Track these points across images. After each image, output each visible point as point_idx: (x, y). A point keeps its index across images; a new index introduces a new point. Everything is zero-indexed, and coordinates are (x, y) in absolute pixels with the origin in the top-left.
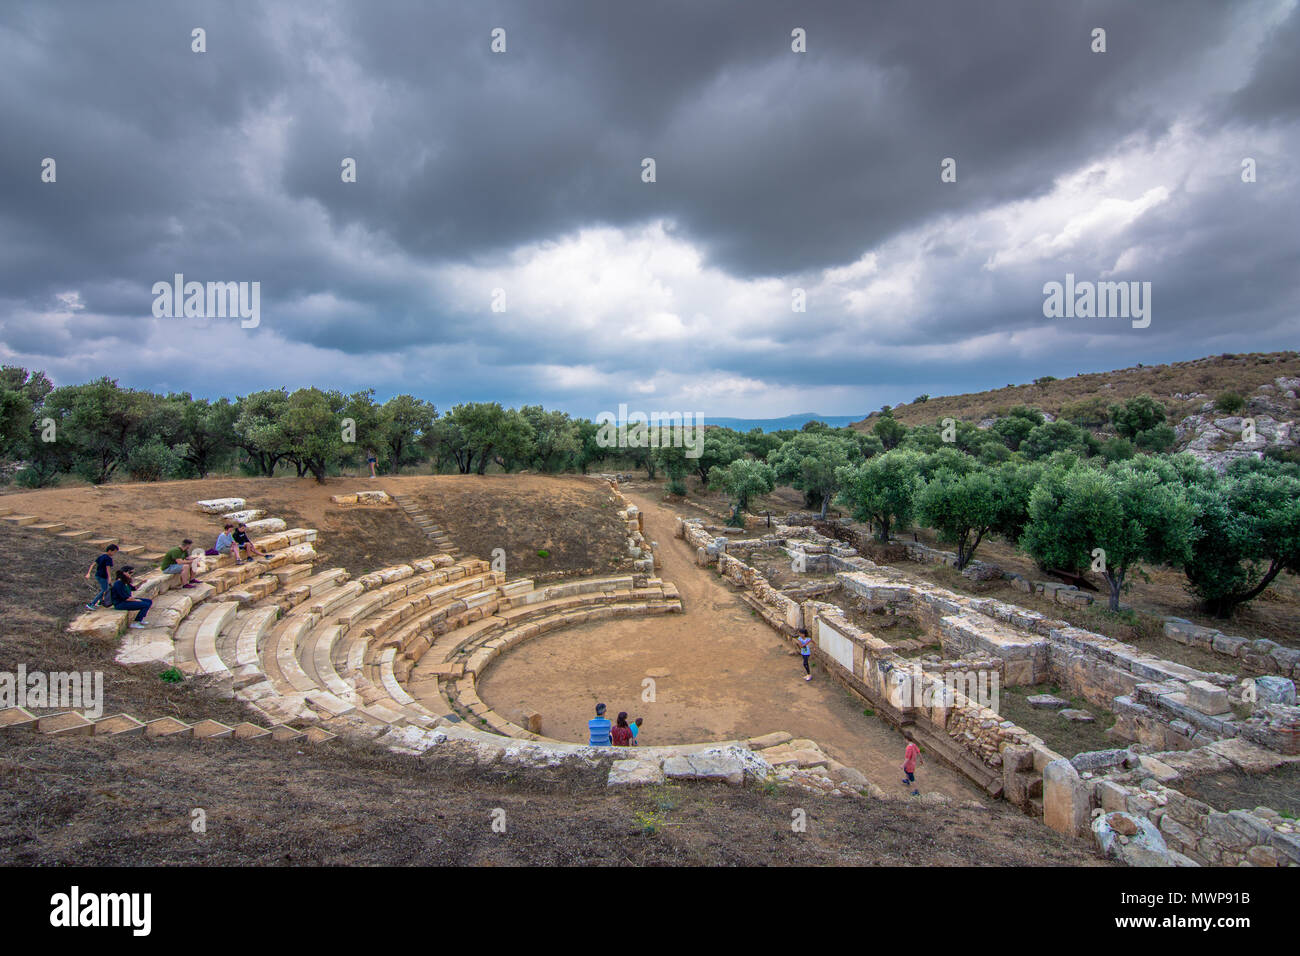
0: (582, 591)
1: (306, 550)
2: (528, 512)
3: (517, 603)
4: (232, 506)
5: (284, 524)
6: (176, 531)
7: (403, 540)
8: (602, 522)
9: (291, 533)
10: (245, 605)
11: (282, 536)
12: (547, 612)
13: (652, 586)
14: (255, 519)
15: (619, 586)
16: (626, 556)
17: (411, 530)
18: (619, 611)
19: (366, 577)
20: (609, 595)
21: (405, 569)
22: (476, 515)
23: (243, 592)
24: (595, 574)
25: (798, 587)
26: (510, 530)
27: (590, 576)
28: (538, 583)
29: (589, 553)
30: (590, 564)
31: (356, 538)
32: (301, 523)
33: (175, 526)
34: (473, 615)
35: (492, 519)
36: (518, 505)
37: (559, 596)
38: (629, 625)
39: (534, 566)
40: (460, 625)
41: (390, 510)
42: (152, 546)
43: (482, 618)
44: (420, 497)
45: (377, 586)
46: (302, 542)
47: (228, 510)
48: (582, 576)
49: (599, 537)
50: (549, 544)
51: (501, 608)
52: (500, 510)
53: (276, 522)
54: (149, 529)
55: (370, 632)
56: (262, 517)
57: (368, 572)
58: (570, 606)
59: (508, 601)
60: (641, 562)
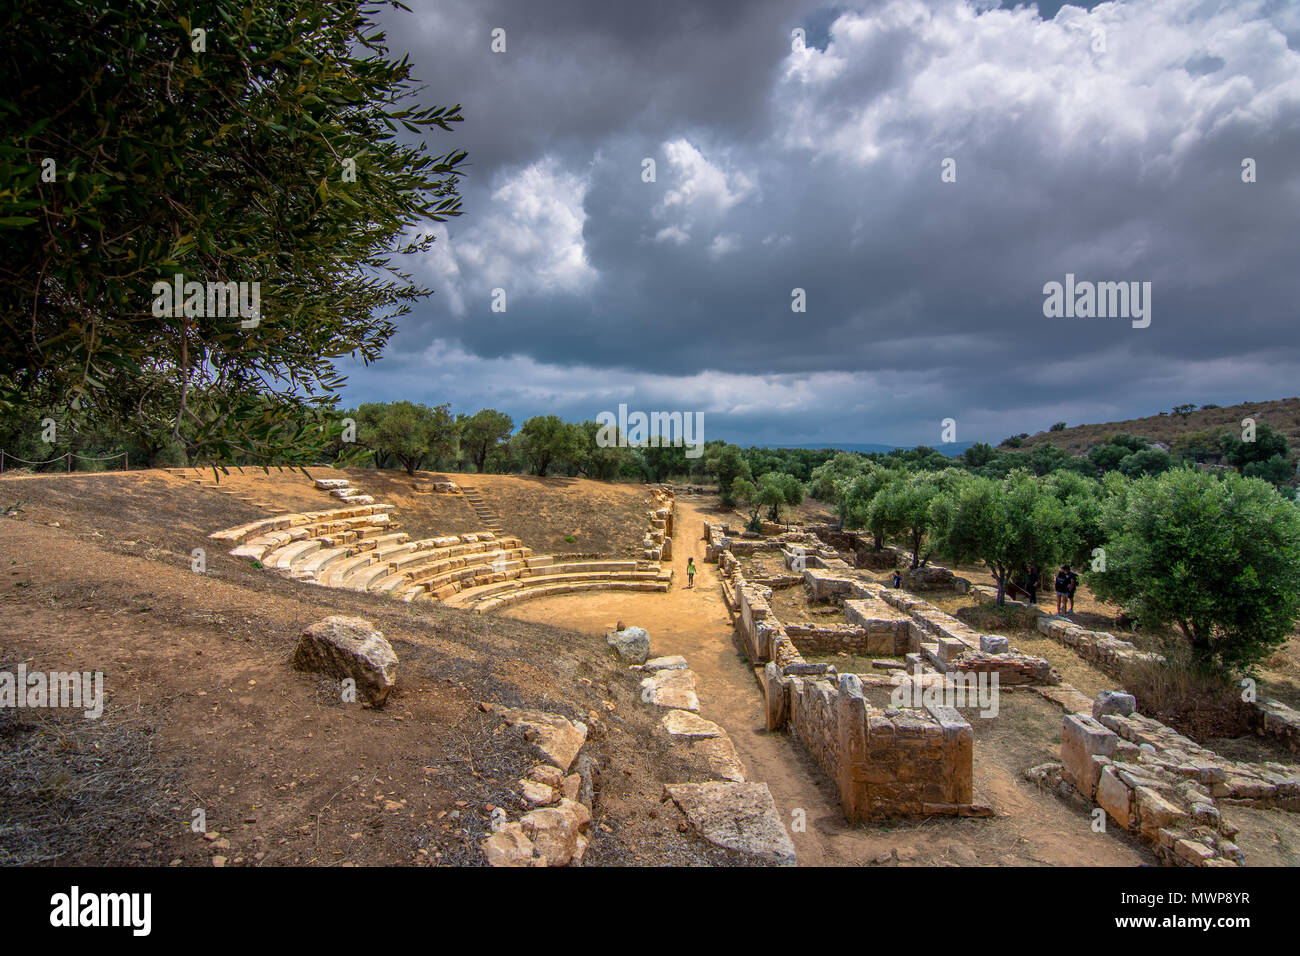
0: (593, 569)
1: (385, 518)
2: (567, 506)
3: (536, 572)
4: (339, 484)
5: (373, 500)
6: (296, 498)
7: (461, 520)
8: (628, 518)
9: (375, 506)
10: (325, 545)
11: (369, 507)
12: (558, 580)
13: (652, 570)
14: (353, 495)
15: (624, 568)
16: (639, 546)
17: (469, 513)
18: (616, 585)
19: (422, 542)
20: (614, 574)
21: (455, 538)
22: (524, 505)
23: (328, 538)
24: (609, 557)
25: (767, 578)
26: (549, 519)
27: (605, 558)
28: (558, 559)
29: (609, 542)
30: (607, 549)
31: (426, 514)
32: (386, 501)
33: (297, 494)
34: (496, 577)
35: (536, 510)
36: (561, 501)
37: (573, 570)
38: (620, 597)
39: (560, 548)
40: (485, 582)
41: (458, 498)
42: (277, 504)
43: (505, 578)
44: (483, 490)
45: (428, 548)
46: (382, 513)
47: (336, 487)
48: (596, 557)
49: (620, 530)
50: (578, 532)
51: (523, 574)
52: (545, 503)
53: (368, 498)
54: (279, 495)
55: (411, 575)
56: (359, 494)
57: (425, 538)
58: (579, 579)
59: (530, 571)
60: (649, 552)
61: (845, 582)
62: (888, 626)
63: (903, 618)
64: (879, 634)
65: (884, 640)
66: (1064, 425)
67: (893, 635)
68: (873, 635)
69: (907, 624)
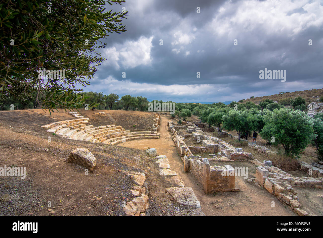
0: (140, 133)
1: (87, 121)
2: (133, 118)
3: (126, 135)
4: (74, 113)
5: (83, 117)
6: (63, 117)
7: (106, 122)
8: (149, 121)
9: (84, 119)
10: (72, 129)
11: (82, 119)
12: (132, 137)
13: (155, 133)
14: (78, 116)
15: (148, 133)
16: (151, 128)
17: (108, 120)
18: (146, 137)
19: (97, 127)
20: (145, 135)
21: (105, 126)
22: (122, 118)
23: (72, 127)
24: (144, 130)
25: (183, 135)
26: (129, 121)
27: (143, 131)
28: (131, 131)
29: (144, 127)
30: (144, 128)
31: (97, 120)
32: (87, 117)
33: (64, 116)
34: (116, 136)
35: (125, 119)
36: (132, 117)
37: (135, 134)
38: (147, 140)
39: (132, 128)
40: (113, 137)
41: (105, 116)
42: (59, 118)
43: (118, 136)
44: (112, 114)
45: (98, 129)
46: (86, 120)
47: (74, 114)
48: (141, 131)
49: (147, 124)
50: (136, 124)
51: (122, 135)
52: (128, 117)
53: (82, 116)
54: (59, 116)
55: (94, 136)
56: (80, 115)
57: (97, 126)
58: (137, 136)
59: (124, 134)
60: (154, 129)
61: (202, 136)
62: (213, 146)
63: (216, 144)
64: (211, 148)
65: (212, 149)
66: (253, 97)
67: (214, 148)
68: (209, 148)
69: (217, 145)
